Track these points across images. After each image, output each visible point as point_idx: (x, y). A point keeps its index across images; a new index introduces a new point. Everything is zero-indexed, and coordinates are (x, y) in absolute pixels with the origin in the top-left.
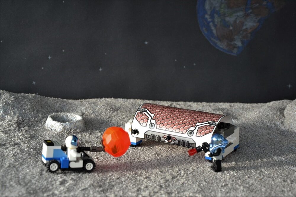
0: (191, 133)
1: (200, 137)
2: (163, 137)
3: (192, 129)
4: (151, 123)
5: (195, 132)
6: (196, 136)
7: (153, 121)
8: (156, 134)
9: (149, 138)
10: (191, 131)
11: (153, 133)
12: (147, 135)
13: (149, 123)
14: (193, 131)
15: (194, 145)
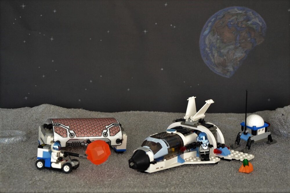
0: (105, 135)
1: (113, 136)
2: (83, 142)
3: (105, 131)
4: (71, 134)
5: (108, 133)
6: (110, 136)
7: (72, 132)
8: (76, 141)
9: (70, 146)
10: (105, 133)
11: (74, 141)
12: (68, 143)
13: (68, 134)
14: (106, 133)
15: (110, 143)
